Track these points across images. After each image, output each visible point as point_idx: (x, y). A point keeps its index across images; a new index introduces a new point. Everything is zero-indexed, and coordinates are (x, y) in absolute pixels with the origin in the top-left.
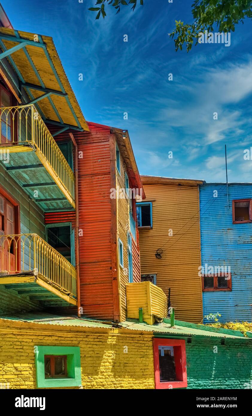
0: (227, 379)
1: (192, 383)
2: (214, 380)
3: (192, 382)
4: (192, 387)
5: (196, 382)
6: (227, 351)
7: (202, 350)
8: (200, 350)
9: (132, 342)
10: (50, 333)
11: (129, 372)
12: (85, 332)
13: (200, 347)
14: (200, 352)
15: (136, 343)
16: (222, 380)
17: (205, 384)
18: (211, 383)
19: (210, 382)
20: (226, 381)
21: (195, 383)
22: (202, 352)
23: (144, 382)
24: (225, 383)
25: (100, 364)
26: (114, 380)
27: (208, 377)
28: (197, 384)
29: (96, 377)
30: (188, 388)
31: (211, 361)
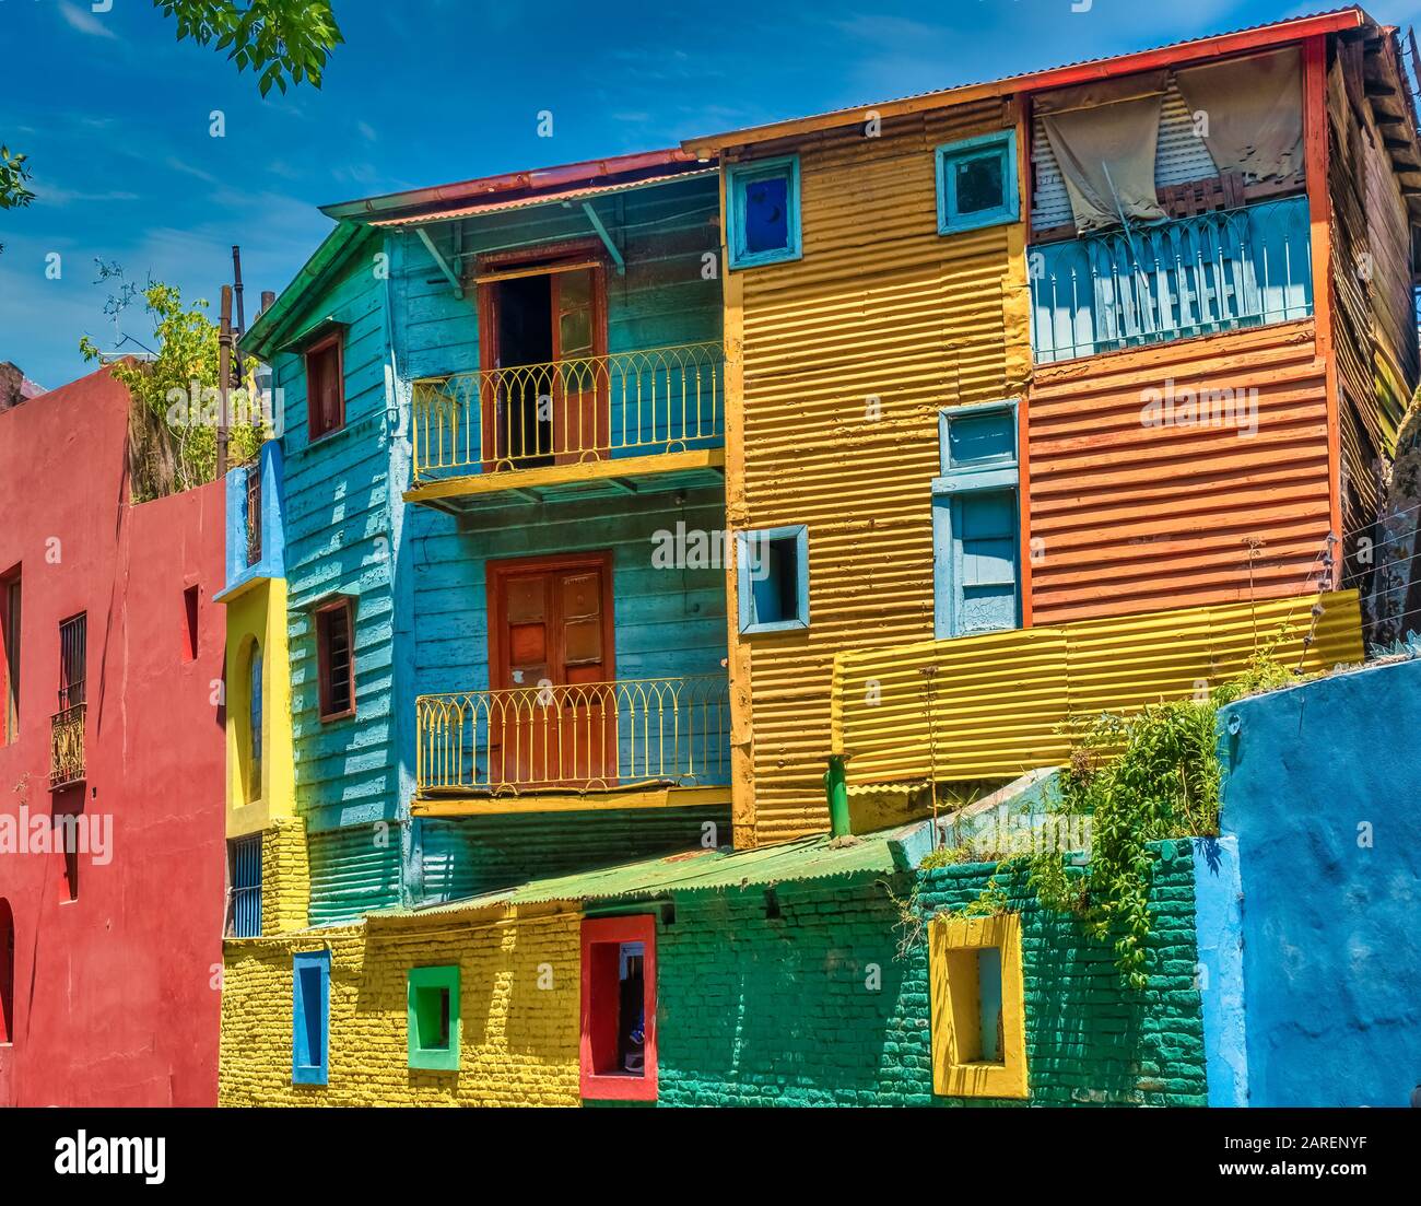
0: (781, 1081)
1: (675, 1088)
2: (737, 1079)
3: (673, 1080)
4: (671, 1102)
5: (684, 1084)
6: (786, 946)
7: (703, 948)
8: (697, 948)
9: (543, 939)
10: (426, 936)
11: (534, 1037)
12: (468, 924)
13: (699, 938)
14: (699, 959)
15: (552, 942)
16: (765, 1084)
17: (710, 1093)
18: (728, 1094)
19: (725, 1085)
20: (781, 1088)
21: (681, 1088)
22: (704, 960)
23: (561, 1072)
24: (776, 1096)
25: (487, 1011)
26: (508, 1058)
27: (720, 1065)
28: (684, 1090)
29: (481, 1047)
30: (661, 1104)
31: (732, 994)
